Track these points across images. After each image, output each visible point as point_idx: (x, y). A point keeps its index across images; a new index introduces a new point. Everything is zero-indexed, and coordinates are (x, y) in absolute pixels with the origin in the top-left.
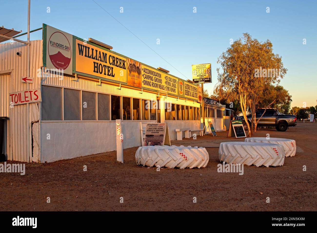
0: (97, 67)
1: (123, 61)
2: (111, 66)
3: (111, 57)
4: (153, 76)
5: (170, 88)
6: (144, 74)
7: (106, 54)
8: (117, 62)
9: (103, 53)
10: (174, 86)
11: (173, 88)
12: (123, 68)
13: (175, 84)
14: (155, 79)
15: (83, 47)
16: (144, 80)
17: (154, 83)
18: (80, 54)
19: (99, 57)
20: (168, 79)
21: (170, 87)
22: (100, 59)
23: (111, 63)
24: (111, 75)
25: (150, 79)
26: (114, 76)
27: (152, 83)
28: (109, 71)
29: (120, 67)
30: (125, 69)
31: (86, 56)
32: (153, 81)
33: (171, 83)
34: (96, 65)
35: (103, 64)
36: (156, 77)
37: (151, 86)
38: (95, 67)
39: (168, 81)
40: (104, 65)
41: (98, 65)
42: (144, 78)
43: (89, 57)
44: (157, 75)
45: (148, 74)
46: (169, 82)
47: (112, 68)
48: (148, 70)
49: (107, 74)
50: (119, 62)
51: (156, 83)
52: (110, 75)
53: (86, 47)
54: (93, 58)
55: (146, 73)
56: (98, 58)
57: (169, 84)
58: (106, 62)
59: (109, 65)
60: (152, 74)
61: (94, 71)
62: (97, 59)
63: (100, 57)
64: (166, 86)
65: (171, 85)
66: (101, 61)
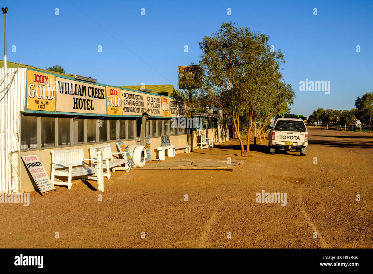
0: (77, 103)
1: (102, 90)
2: (91, 98)
3: (90, 89)
4: (134, 100)
5: (153, 110)
6: (125, 100)
7: (85, 87)
8: (96, 93)
9: (83, 86)
10: (158, 107)
11: (156, 108)
12: (102, 98)
13: (158, 103)
14: (136, 102)
16: (125, 107)
17: (135, 108)
20: (150, 100)
21: (153, 108)
22: (79, 93)
23: (90, 95)
24: (91, 108)
25: (131, 104)
27: (134, 108)
28: (88, 104)
29: (99, 98)
31: (66, 93)
32: (134, 106)
33: (154, 103)
35: (83, 98)
36: (137, 100)
37: (132, 112)
38: (75, 103)
39: (150, 102)
42: (125, 105)
43: (68, 93)
44: (138, 98)
45: (129, 98)
46: (152, 102)
47: (92, 101)
48: (129, 94)
49: (87, 109)
50: (98, 93)
51: (138, 107)
52: (89, 109)
53: (66, 84)
54: (72, 94)
55: (126, 98)
56: (77, 93)
57: (152, 105)
58: (86, 96)
59: (89, 98)
60: (133, 98)
61: (74, 108)
63: (80, 91)
64: (148, 109)
65: (154, 106)
66: (81, 95)
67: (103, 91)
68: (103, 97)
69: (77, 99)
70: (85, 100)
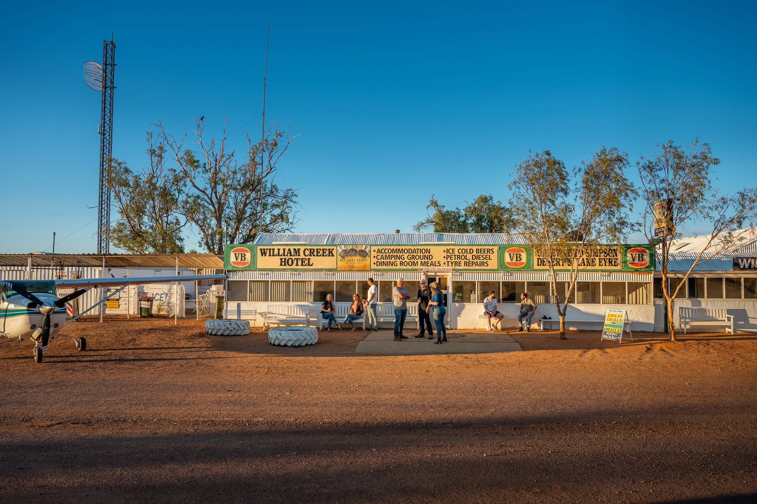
0: (285, 262)
1: (329, 250)
2: (308, 257)
3: (306, 250)
4: (403, 254)
5: (462, 263)
6: (378, 255)
7: (299, 250)
8: (318, 252)
9: (295, 249)
11: (475, 261)
12: (329, 256)
15: (266, 250)
17: (406, 262)
18: (262, 255)
19: (288, 253)
20: (455, 252)
21: (464, 261)
22: (289, 255)
23: (307, 255)
24: (307, 264)
25: (393, 258)
26: (312, 265)
27: (401, 262)
28: (303, 262)
29: (323, 256)
30: (333, 255)
31: (270, 255)
32: (403, 259)
33: (470, 255)
34: (283, 260)
37: (396, 266)
38: (281, 262)
39: (456, 254)
40: (295, 259)
41: (286, 260)
43: (273, 255)
44: (415, 252)
45: (390, 253)
46: (461, 254)
47: (309, 259)
48: (390, 249)
49: (300, 265)
50: (321, 252)
51: (413, 261)
52: (305, 265)
53: (270, 250)
54: (279, 255)
55: (383, 253)
56: (286, 254)
57: (460, 257)
58: (299, 255)
59: (304, 257)
61: (281, 265)
62: (284, 255)
63: (290, 253)
64: (448, 262)
65: (469, 258)
66: (291, 255)
67: (331, 250)
68: (331, 255)
69: (285, 259)
70: (297, 259)
